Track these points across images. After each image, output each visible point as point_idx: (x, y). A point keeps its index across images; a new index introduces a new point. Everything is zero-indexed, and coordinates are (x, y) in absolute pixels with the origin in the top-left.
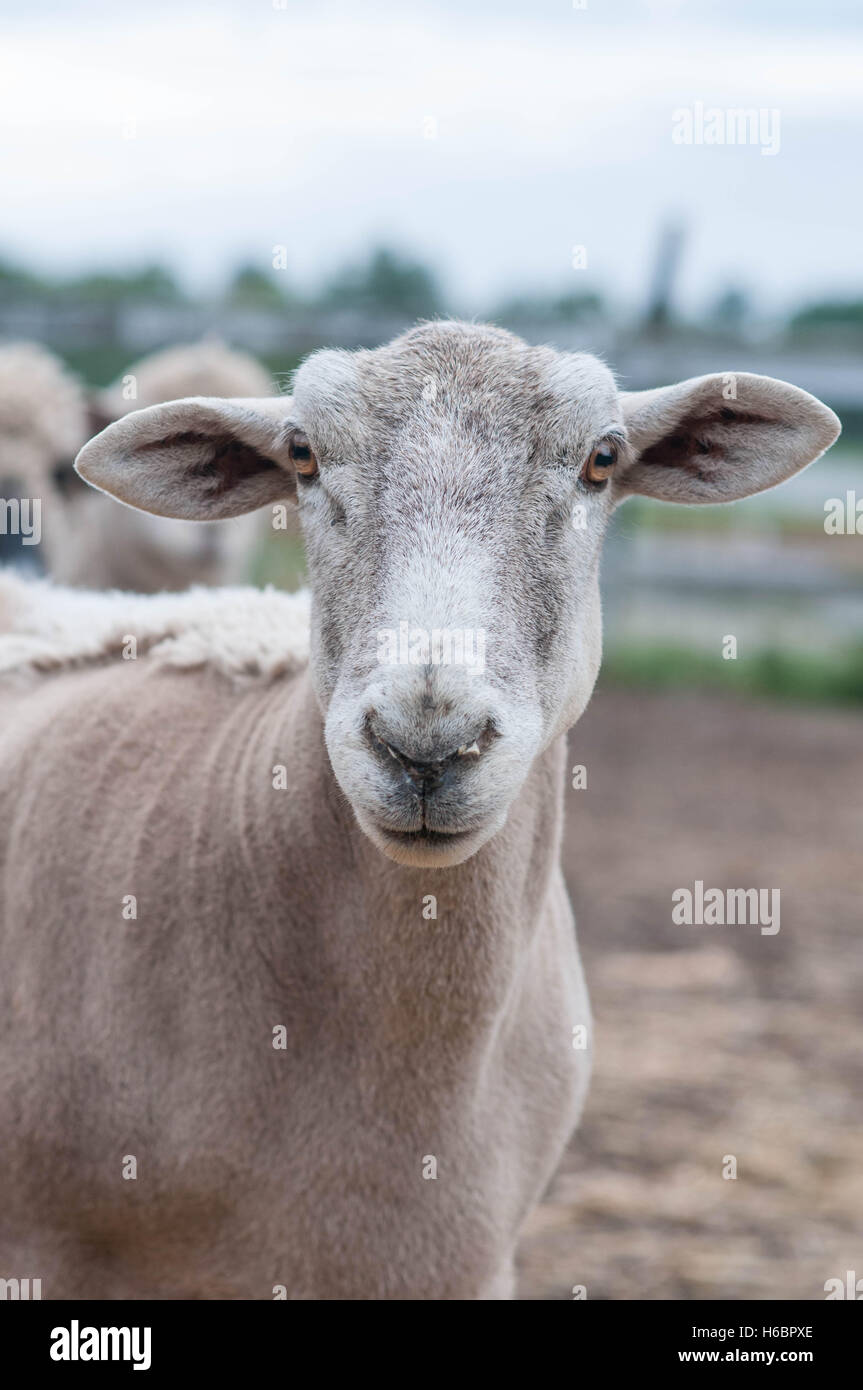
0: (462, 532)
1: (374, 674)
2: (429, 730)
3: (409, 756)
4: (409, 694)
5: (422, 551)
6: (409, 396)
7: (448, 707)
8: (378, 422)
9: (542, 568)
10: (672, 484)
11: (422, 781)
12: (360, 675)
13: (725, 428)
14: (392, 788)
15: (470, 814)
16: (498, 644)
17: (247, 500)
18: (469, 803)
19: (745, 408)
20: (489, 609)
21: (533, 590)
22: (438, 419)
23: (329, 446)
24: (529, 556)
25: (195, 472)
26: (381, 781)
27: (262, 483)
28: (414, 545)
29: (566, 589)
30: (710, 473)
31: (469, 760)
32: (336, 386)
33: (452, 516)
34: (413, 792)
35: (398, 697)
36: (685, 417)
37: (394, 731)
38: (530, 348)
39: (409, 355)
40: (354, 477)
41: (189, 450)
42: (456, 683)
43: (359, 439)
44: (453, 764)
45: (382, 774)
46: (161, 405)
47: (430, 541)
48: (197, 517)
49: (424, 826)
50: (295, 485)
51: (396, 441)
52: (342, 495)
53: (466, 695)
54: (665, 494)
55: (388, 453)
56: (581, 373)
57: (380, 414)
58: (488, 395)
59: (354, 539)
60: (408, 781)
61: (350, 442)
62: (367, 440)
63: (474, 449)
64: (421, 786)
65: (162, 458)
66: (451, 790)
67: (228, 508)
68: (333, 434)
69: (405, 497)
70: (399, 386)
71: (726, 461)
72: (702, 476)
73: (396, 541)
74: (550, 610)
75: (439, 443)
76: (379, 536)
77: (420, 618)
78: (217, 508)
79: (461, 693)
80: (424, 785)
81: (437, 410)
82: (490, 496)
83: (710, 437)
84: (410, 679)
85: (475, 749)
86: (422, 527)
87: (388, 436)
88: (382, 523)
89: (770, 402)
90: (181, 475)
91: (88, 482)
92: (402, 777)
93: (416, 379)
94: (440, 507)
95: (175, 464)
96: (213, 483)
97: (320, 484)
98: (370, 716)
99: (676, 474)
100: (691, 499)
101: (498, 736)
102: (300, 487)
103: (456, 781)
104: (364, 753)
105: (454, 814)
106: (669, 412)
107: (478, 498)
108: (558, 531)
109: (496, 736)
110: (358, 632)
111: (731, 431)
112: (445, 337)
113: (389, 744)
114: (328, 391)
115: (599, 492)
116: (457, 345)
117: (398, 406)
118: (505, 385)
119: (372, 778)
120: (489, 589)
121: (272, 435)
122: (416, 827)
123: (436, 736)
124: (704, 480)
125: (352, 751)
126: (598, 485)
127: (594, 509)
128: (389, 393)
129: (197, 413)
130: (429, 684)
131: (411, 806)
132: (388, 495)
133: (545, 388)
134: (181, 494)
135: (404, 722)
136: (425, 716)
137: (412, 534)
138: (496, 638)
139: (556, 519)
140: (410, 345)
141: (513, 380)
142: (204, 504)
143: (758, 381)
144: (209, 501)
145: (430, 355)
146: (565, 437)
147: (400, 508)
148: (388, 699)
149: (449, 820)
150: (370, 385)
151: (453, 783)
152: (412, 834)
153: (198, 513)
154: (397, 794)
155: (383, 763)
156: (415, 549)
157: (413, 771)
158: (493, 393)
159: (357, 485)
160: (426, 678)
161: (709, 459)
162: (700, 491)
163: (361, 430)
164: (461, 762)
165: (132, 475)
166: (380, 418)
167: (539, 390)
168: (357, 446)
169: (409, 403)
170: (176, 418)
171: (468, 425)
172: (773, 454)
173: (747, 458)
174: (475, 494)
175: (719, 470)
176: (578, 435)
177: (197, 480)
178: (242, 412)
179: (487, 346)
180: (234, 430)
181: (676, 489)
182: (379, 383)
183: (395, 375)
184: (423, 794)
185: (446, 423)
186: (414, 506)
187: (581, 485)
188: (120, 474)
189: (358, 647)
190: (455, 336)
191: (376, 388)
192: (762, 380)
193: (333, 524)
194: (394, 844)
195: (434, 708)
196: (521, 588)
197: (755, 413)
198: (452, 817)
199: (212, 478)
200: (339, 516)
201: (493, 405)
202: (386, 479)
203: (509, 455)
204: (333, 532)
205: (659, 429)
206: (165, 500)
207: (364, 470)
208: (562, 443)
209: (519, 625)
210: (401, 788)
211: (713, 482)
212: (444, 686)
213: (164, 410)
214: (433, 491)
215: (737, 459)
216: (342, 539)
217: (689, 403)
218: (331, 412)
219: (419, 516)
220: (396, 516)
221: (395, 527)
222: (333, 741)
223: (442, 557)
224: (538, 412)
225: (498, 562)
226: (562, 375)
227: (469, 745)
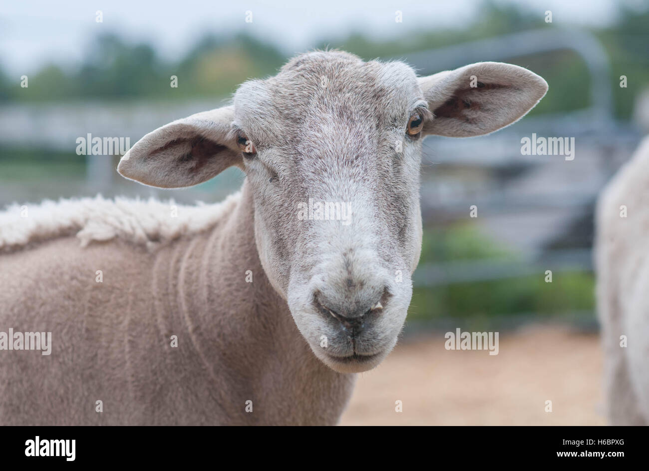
0: (352, 181)
1: (314, 269)
2: (353, 299)
3: (343, 315)
4: (338, 280)
5: (331, 195)
6: (302, 103)
7: (362, 284)
8: (287, 121)
9: (395, 190)
10: (452, 128)
11: (352, 329)
12: (306, 270)
13: (480, 93)
14: (335, 334)
15: (381, 344)
16: (381, 242)
17: (214, 170)
18: (379, 338)
19: (492, 81)
20: (374, 222)
21: (392, 204)
22: (324, 115)
23: (260, 139)
24: (387, 185)
25: (183, 160)
26: (328, 331)
27: (220, 159)
28: (326, 192)
29: (408, 200)
30: (473, 119)
31: (377, 312)
32: (259, 104)
33: (345, 172)
34: (348, 335)
35: (333, 282)
36: (457, 90)
37: (333, 302)
38: (364, 63)
39: (298, 77)
40: (279, 154)
41: (178, 148)
42: (365, 269)
43: (278, 133)
44: (368, 316)
45: (328, 326)
46: (161, 128)
47: (335, 188)
48: (187, 185)
49: (355, 353)
50: (242, 159)
51: (301, 131)
52: (273, 165)
53: (371, 275)
54: (449, 133)
55: (298, 138)
56: (397, 72)
57: (287, 117)
58: (347, 95)
59: (285, 190)
60: (344, 329)
61: (272, 135)
62: (282, 132)
63: (348, 130)
64: (352, 331)
65: (164, 156)
66: (369, 332)
67: (204, 177)
68: (261, 132)
69: (315, 164)
70: (295, 98)
71: (482, 112)
72: (468, 121)
73: (315, 190)
74: (402, 214)
75: (328, 129)
76: (302, 188)
77: (337, 234)
78: (196, 178)
79: (368, 275)
80: (353, 331)
81: (321, 109)
82: (363, 155)
83: (471, 99)
84: (338, 271)
85: (379, 305)
86: (329, 181)
87: (295, 129)
88: (303, 180)
89: (506, 77)
90: (175, 163)
91: (126, 178)
92: (340, 327)
93: (304, 92)
94: (337, 167)
95: (172, 157)
96: (192, 164)
97: (258, 159)
98: (316, 294)
99: (455, 122)
100: (464, 135)
101: (391, 296)
102: (244, 159)
103: (371, 326)
104: (315, 315)
105: (372, 346)
106: (447, 89)
107: (357, 158)
108: (400, 167)
109: (389, 296)
110: (298, 244)
111: (483, 94)
112: (316, 63)
113: (330, 310)
114: (254, 107)
115: (417, 140)
116: (325, 67)
117: (297, 110)
118: (356, 88)
119: (322, 329)
120: (371, 210)
121: (225, 134)
122: (350, 353)
123: (357, 302)
124: (470, 123)
125: (308, 314)
126: (416, 137)
127: (416, 149)
128: (290, 103)
129: (182, 128)
130: (350, 273)
131: (347, 344)
132: (304, 163)
133: (379, 85)
134: (176, 174)
135: (338, 296)
136: (350, 291)
137: (324, 185)
138: (380, 238)
139: (397, 160)
140: (298, 71)
141: (360, 84)
142: (189, 177)
143: (497, 66)
144: (192, 174)
145: (311, 76)
146: (394, 111)
147: (313, 171)
148: (327, 284)
149: (369, 349)
150: (279, 100)
151: (370, 327)
152: (349, 358)
153: (187, 182)
154: (338, 337)
155: (328, 319)
156: (327, 194)
157: (347, 323)
158: (350, 94)
159: (281, 158)
160: (347, 269)
161: (472, 111)
162: (469, 130)
163: (278, 127)
164: (374, 314)
165: (149, 169)
166: (288, 119)
167: (376, 87)
168: (277, 137)
169: (303, 107)
170: (170, 134)
171: (341, 115)
172: (509, 106)
173: (494, 109)
174: (354, 157)
175: (479, 117)
176: (401, 108)
177: (184, 164)
178: (207, 123)
179: (341, 65)
180: (203, 134)
181: (455, 130)
182: (283, 97)
183: (292, 92)
184: (353, 336)
185: (329, 116)
186: (321, 169)
187: (407, 137)
188: (142, 170)
189: (301, 254)
190: (322, 62)
191: (282, 101)
192: (500, 65)
193: (271, 181)
194: (338, 364)
195: (355, 286)
196: (386, 204)
197: (496, 83)
198: (370, 347)
199: (191, 161)
200: (274, 176)
201: (352, 100)
202: (300, 154)
203: (365, 127)
204: (271, 186)
205: (441, 99)
206: (169, 179)
207: (284, 150)
208: (393, 115)
209: (389, 226)
210: (341, 333)
211: (476, 124)
212: (359, 271)
213: (164, 130)
214: (331, 158)
215: (488, 110)
216: (277, 189)
217: (459, 83)
218: (257, 119)
219: (325, 174)
220: (311, 175)
221: (312, 182)
222: (295, 309)
223: (344, 197)
224: (377, 99)
225: (373, 193)
226: (386, 76)
227: (376, 304)
